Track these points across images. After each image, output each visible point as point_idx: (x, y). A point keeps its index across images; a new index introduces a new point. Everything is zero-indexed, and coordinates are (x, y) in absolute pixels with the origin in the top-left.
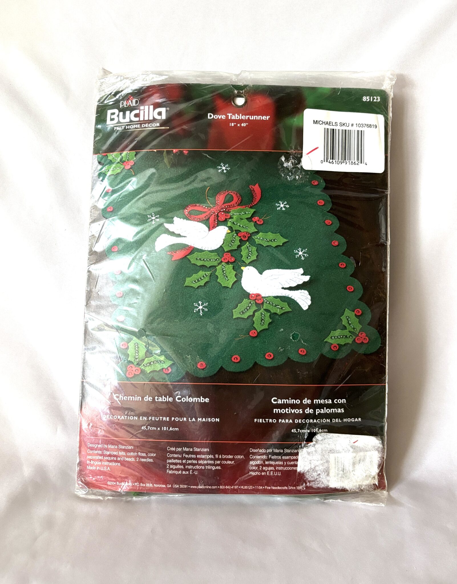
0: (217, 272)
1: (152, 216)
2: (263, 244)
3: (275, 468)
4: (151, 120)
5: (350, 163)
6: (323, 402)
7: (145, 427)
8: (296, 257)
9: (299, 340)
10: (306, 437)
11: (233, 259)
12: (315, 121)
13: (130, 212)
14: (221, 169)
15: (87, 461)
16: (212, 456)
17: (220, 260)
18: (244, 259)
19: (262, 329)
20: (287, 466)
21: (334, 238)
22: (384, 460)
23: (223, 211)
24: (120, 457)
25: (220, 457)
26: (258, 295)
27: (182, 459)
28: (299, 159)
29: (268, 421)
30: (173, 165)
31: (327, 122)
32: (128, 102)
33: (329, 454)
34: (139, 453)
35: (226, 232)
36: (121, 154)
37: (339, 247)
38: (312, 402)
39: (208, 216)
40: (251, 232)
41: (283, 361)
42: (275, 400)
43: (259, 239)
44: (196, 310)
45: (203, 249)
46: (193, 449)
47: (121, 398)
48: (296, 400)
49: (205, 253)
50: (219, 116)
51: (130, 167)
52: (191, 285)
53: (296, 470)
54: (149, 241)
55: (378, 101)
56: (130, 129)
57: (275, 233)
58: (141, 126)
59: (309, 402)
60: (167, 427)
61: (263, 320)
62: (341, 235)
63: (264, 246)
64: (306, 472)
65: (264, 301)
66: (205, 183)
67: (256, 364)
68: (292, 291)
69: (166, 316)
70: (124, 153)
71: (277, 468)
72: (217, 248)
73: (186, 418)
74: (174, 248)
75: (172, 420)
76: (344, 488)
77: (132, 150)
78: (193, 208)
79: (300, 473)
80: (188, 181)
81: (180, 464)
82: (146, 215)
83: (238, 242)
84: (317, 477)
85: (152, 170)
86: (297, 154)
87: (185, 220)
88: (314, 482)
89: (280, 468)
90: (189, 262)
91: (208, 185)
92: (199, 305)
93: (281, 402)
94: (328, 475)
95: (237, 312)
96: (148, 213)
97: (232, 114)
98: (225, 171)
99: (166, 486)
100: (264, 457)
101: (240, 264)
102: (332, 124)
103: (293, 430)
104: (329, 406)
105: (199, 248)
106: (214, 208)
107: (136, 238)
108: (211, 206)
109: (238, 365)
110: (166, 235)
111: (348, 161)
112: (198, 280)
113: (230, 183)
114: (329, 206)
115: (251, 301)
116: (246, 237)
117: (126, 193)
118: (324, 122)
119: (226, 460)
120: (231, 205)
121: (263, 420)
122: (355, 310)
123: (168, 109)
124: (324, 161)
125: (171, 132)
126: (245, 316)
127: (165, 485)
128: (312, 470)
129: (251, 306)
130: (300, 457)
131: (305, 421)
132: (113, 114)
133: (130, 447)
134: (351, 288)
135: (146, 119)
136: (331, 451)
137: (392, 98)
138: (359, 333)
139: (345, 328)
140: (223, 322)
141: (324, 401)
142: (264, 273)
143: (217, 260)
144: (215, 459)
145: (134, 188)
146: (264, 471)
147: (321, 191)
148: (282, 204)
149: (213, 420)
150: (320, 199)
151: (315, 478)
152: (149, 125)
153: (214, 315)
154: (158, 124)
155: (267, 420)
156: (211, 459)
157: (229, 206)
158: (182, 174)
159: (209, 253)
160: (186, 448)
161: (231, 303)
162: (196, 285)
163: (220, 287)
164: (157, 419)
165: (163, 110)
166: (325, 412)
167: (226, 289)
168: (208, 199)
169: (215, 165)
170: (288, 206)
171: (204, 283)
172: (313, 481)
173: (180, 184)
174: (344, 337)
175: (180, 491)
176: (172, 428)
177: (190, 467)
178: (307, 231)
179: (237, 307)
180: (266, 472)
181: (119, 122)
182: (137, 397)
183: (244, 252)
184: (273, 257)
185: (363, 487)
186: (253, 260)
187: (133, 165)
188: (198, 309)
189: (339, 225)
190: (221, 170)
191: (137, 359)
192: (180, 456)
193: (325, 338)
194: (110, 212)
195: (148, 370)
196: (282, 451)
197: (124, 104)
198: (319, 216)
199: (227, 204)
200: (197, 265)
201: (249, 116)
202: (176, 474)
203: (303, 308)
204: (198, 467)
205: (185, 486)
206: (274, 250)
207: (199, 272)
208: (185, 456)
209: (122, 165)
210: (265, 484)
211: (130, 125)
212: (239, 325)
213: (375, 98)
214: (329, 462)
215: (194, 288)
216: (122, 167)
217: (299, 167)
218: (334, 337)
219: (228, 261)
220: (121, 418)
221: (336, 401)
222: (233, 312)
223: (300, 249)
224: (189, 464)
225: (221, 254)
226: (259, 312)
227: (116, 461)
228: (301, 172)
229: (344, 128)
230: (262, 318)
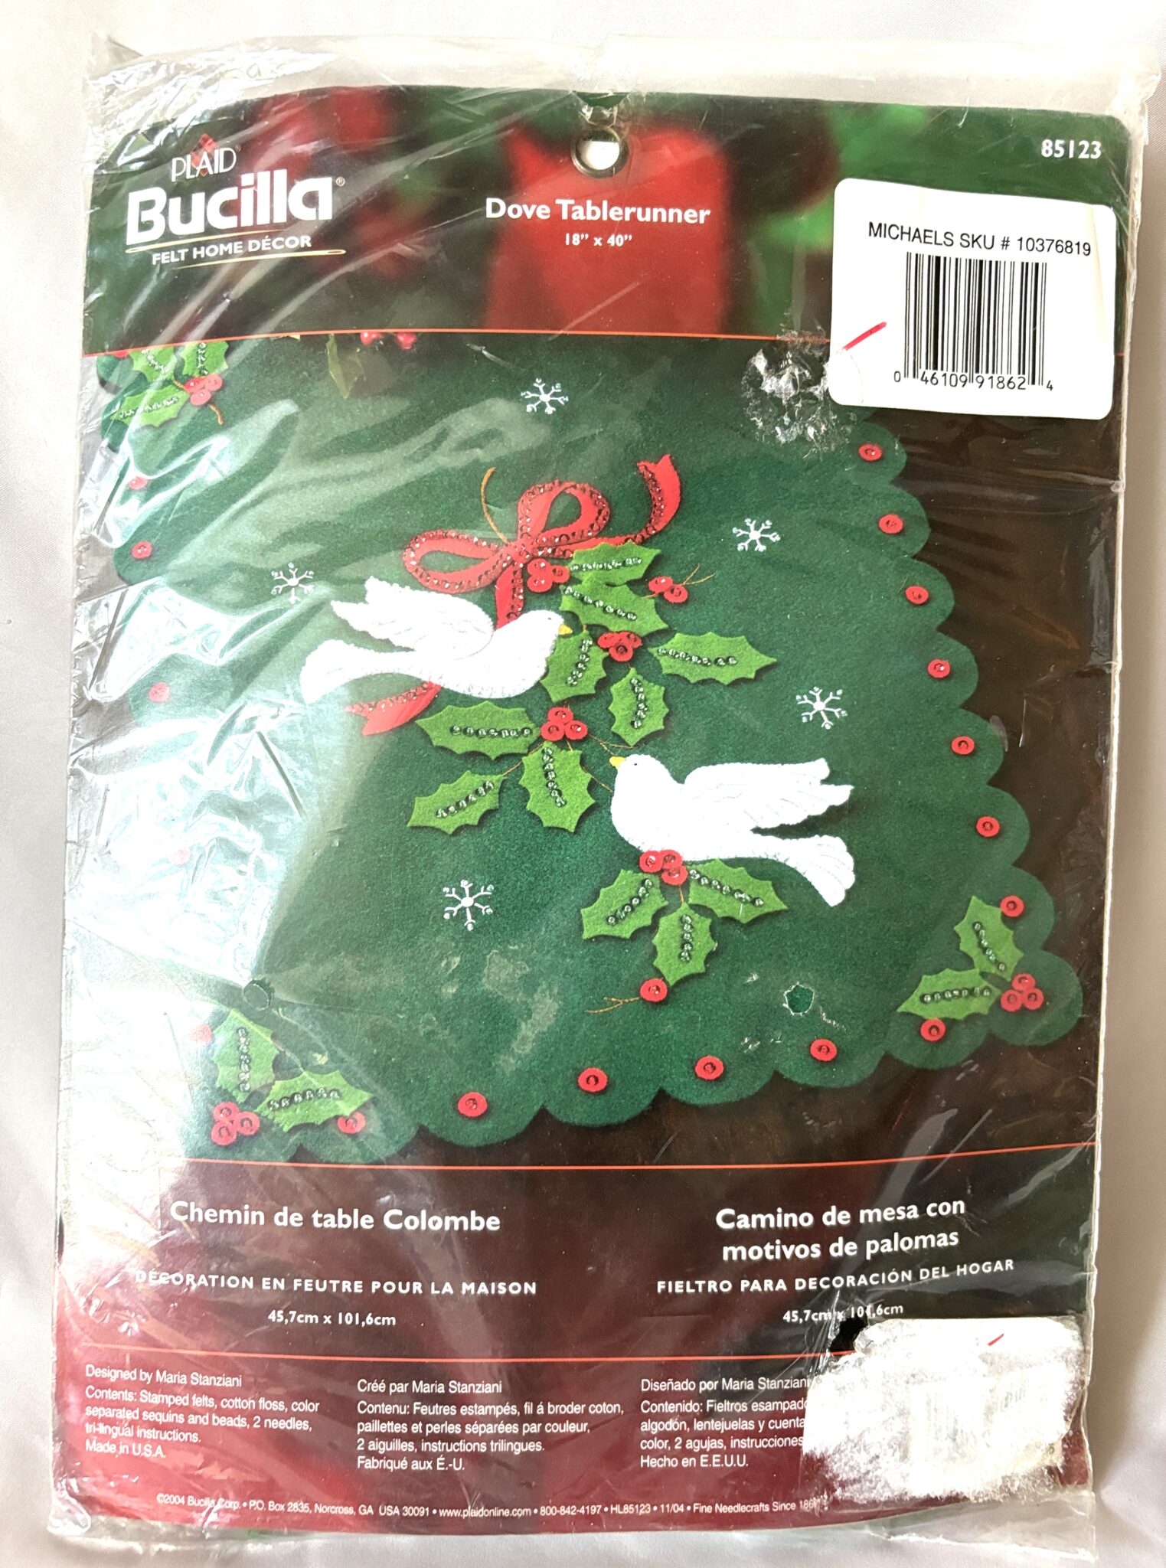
0: (524, 776)
1: (290, 576)
2: (687, 676)
3: (727, 1443)
4: (278, 226)
5: (995, 382)
6: (890, 1216)
7: (280, 1312)
8: (804, 720)
9: (814, 1012)
10: (832, 1337)
11: (581, 730)
12: (876, 226)
13: (210, 559)
14: (534, 400)
15: (84, 1424)
16: (513, 1410)
17: (534, 731)
18: (620, 727)
19: (684, 975)
20: (768, 1434)
21: (937, 649)
22: (1085, 1387)
23: (545, 557)
24: (195, 1414)
25: (540, 1410)
26: (670, 856)
27: (409, 1419)
28: (816, 364)
29: (705, 1287)
30: (361, 389)
31: (917, 230)
32: (197, 158)
33: (910, 1386)
34: (262, 1401)
35: (557, 633)
36: (175, 350)
37: (953, 681)
38: (855, 1217)
39: (492, 575)
40: (644, 633)
41: (758, 1086)
42: (727, 1219)
43: (673, 657)
44: (451, 912)
45: (475, 694)
46: (447, 1388)
47: (196, 1215)
48: (798, 1216)
49: (481, 709)
50: (525, 207)
51: (208, 396)
52: (432, 824)
53: (799, 1448)
54: (278, 663)
55: (1093, 157)
56: (207, 258)
57: (732, 636)
58: (245, 245)
59: (844, 1218)
60: (357, 1315)
61: (687, 942)
62: (956, 638)
63: (693, 681)
64: (830, 1452)
65: (689, 875)
66: (478, 452)
67: (662, 1096)
68: (788, 841)
69: (343, 936)
70: (188, 347)
71: (733, 1444)
72: (522, 691)
73: (420, 1284)
74: (365, 689)
75: (373, 1291)
76: (954, 1494)
77: (213, 334)
78: (436, 545)
79: (810, 1458)
80: (416, 443)
81: (403, 1437)
82: (266, 573)
83: (600, 667)
84: (870, 1467)
85: (285, 408)
86: (809, 346)
87: (407, 588)
88: (857, 1486)
89: (745, 1444)
90: (422, 742)
91: (487, 460)
92: (462, 894)
93: (750, 1222)
94: (904, 1457)
95: (594, 917)
96: (271, 564)
97: (572, 202)
98: (550, 410)
99: (356, 1510)
100: (692, 1407)
101: (607, 745)
102: (932, 240)
103: (788, 1313)
104: (907, 1229)
105: (460, 690)
106: (513, 544)
107: (232, 655)
108: (501, 536)
109: (600, 1102)
110: (341, 642)
111: (986, 376)
112: (457, 804)
113: (567, 451)
114: (922, 535)
115: (646, 876)
116: (626, 650)
117: (196, 493)
118: (906, 230)
119: (561, 1419)
120: (573, 534)
121: (688, 1283)
122: (1001, 901)
123: (341, 181)
124: (906, 375)
125: (350, 267)
126: (626, 930)
127: (351, 1508)
128: (851, 1444)
129: (644, 895)
130: (811, 1404)
131: (830, 1282)
132: (147, 205)
133: (229, 1382)
134: (988, 826)
135: (263, 219)
136: (913, 1376)
137: (1145, 147)
138: (1013, 978)
139: (968, 962)
140: (549, 951)
141: (893, 1213)
142: (690, 778)
143: (526, 732)
144: (522, 1419)
145: (221, 472)
146: (690, 1453)
147: (892, 482)
148: (757, 528)
149: (515, 1288)
150: (891, 513)
151: (863, 1471)
152: (274, 244)
153: (517, 929)
154: (306, 240)
155: (700, 1283)
156: (509, 1419)
157: (564, 538)
158: (394, 421)
159: (497, 708)
160: (421, 1382)
161: (574, 884)
162: (449, 824)
163: (537, 828)
164: (321, 1286)
165: (323, 185)
166: (896, 1249)
167: (557, 835)
168: (489, 510)
169: (513, 386)
170: (778, 538)
171: (479, 814)
172: (855, 1481)
173: (387, 456)
174: (965, 993)
175: (403, 1526)
176: (374, 1317)
177: (435, 1447)
178: (841, 626)
179: (595, 900)
180: (697, 1455)
181: (168, 235)
182: (250, 1210)
183: (620, 704)
184: (723, 720)
185: (1017, 1484)
186: (652, 733)
187: (218, 391)
188: (459, 906)
189: (952, 603)
190: (534, 406)
191: (244, 1082)
192: (402, 1411)
193: (903, 1001)
194: (142, 560)
195: (286, 1120)
196: (750, 1385)
197: (183, 167)
198: (887, 572)
199: (556, 532)
200: (452, 753)
201: (633, 209)
202: (386, 1470)
203: (827, 900)
204: (462, 1446)
205: (422, 1511)
206: (727, 695)
207: (458, 776)
208: (418, 1411)
209: (181, 389)
210: (692, 1497)
211: (206, 244)
212: (602, 964)
213: (1083, 147)
214: (909, 1413)
215: (444, 833)
216: (182, 396)
217: (817, 393)
218: (932, 996)
219: (565, 736)
220: (196, 1281)
221: (935, 1210)
222: (581, 917)
223: (817, 692)
224: (433, 1438)
225: (537, 713)
226: (674, 917)
227: (186, 1428)
228: (824, 413)
229: (976, 253)
230: (682, 936)
